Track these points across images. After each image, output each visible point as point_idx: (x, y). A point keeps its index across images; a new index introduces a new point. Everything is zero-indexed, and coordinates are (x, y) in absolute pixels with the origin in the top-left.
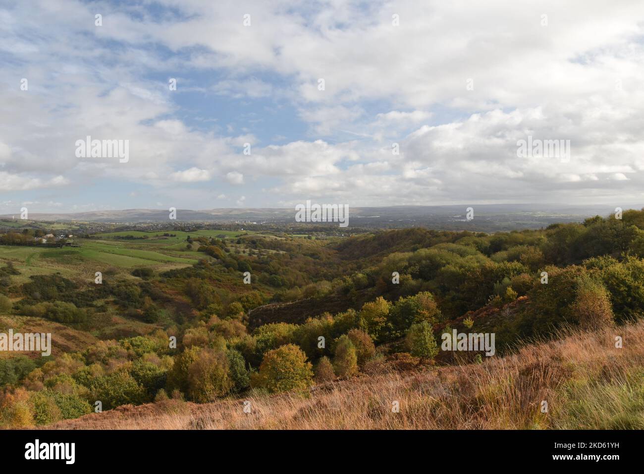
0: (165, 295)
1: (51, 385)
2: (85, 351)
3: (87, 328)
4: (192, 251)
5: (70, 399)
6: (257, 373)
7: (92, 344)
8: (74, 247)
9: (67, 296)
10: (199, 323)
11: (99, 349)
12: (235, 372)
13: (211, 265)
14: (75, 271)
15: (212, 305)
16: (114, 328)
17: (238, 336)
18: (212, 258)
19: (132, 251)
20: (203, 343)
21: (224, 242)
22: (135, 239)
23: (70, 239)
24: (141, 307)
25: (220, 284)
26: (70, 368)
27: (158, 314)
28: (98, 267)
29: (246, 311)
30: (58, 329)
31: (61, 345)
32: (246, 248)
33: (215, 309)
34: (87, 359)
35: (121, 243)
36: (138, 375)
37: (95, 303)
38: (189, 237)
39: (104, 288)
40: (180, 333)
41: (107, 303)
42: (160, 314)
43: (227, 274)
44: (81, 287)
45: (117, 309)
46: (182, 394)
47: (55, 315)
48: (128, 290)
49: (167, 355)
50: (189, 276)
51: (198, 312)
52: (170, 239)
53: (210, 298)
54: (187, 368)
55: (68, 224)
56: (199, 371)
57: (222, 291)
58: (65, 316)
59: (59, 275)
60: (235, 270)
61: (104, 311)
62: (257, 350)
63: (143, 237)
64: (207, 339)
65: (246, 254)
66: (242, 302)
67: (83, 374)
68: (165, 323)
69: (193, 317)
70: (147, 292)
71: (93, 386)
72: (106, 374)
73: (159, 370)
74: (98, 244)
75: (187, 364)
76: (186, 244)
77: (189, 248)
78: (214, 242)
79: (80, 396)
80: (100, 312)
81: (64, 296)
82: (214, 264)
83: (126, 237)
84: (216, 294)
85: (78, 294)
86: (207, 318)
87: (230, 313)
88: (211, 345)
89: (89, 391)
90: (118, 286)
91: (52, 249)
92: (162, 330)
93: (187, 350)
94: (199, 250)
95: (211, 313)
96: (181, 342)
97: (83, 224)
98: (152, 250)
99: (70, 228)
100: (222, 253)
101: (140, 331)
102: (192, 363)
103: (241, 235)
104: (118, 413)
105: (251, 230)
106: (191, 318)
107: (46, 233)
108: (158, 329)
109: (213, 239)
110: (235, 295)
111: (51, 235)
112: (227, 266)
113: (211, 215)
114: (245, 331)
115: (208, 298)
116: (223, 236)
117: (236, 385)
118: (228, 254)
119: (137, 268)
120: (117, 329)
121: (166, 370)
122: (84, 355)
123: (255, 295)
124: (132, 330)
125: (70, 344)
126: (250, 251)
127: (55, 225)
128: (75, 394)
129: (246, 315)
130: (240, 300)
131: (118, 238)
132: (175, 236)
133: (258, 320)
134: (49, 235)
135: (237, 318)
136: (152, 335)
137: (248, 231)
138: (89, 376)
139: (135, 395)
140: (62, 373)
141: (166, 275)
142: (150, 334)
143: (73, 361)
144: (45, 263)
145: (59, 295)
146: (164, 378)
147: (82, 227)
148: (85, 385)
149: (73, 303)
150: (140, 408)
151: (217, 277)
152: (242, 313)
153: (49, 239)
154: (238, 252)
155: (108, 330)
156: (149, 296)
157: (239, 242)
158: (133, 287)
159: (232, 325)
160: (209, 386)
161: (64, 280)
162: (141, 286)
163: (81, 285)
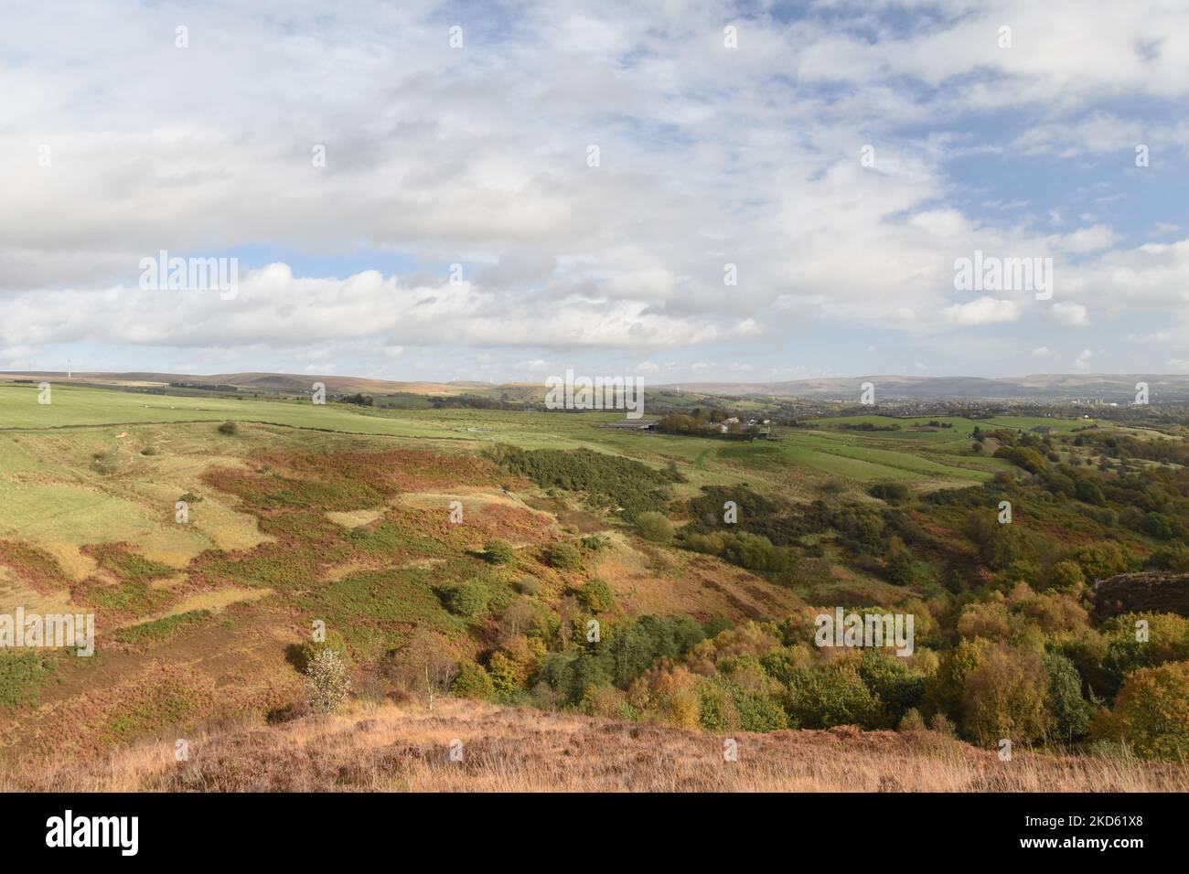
0: (928, 536)
1: (726, 669)
2: (782, 621)
3: (787, 583)
4: (982, 456)
5: (755, 699)
6: (1106, 710)
7: (795, 611)
8: (772, 440)
9: (758, 524)
10: (991, 594)
11: (806, 620)
12: (1059, 701)
13: (1018, 483)
14: (772, 483)
15: (1018, 563)
16: (834, 586)
17: (1070, 629)
18: (1022, 470)
19: (870, 451)
20: (997, 634)
21: (1046, 441)
22: (877, 430)
23: (766, 426)
24: (883, 555)
25: (1036, 524)
26: (757, 646)
27: (914, 570)
28: (810, 477)
29: (1090, 581)
30: (741, 578)
31: (744, 606)
32: (1095, 455)
33: (1024, 571)
34: (786, 636)
35: (851, 437)
36: (870, 676)
37: (803, 539)
38: (977, 429)
39: (820, 515)
40: (953, 609)
41: (824, 541)
42: (917, 570)
43: (1051, 503)
44: (782, 511)
45: (841, 555)
46: (953, 726)
47: (737, 554)
48: (860, 522)
49: (927, 647)
50: (976, 504)
51: (991, 575)
52: (941, 431)
53: (1015, 548)
54: (963, 677)
55: (761, 401)
56: (985, 686)
57: (1041, 536)
58: (754, 558)
59: (745, 487)
60: (1069, 497)
61: (819, 556)
62: (1109, 662)
63: (891, 427)
64: (1006, 627)
65: (1094, 467)
66: (1081, 562)
67: (777, 659)
68: (926, 588)
69: (982, 583)
70: (896, 527)
71: (792, 684)
72: (816, 666)
73: (910, 673)
74: (812, 437)
75: (964, 671)
76: (971, 442)
77: (976, 450)
78: (1026, 441)
79: (773, 697)
80: (810, 557)
81: (752, 524)
82: (1026, 483)
83: (860, 426)
84: (1028, 543)
85: (776, 522)
86: (1008, 588)
87: (1057, 582)
88: (1013, 640)
89: (786, 691)
90: (844, 513)
91: (737, 442)
92: (920, 601)
93: (965, 643)
94: (997, 455)
95: (1016, 579)
96: (955, 627)
97: (785, 402)
98: (907, 450)
99: (765, 408)
100: (1043, 461)
101: (880, 597)
102: (972, 669)
103: (1084, 428)
104: (834, 738)
105: (1107, 419)
106: (976, 583)
107: (727, 416)
108: (912, 597)
109: (1024, 434)
110: (1067, 548)
111: (736, 420)
112: (1053, 488)
113: (1023, 387)
114: (1086, 622)
115: (1012, 547)
116: (1047, 430)
117: (1060, 727)
118: (1054, 464)
119: (879, 483)
120: (838, 589)
121: (923, 675)
122: (781, 628)
123: (1111, 553)
124: (865, 594)
125: (759, 606)
126: (1102, 460)
127: (741, 403)
128: (764, 692)
129: (1089, 590)
130: (1077, 557)
131: (846, 428)
132: (950, 426)
133: (1114, 604)
134: (731, 420)
135: (1071, 593)
136: (901, 608)
137: (1099, 420)
138: (786, 665)
139: (864, 712)
140: (744, 653)
141: (932, 498)
142: (897, 605)
143: (764, 637)
144: (724, 465)
145: (746, 521)
146: (917, 690)
147: (786, 407)
148: (780, 678)
149: (768, 536)
150: (873, 736)
151: (1032, 509)
152: (1081, 584)
153: (732, 426)
154: (1078, 462)
155: (823, 590)
156: (898, 536)
157: (1078, 443)
158: (871, 516)
159: (1059, 606)
160: (1003, 719)
161: (753, 496)
162: (885, 516)
163: (781, 507)
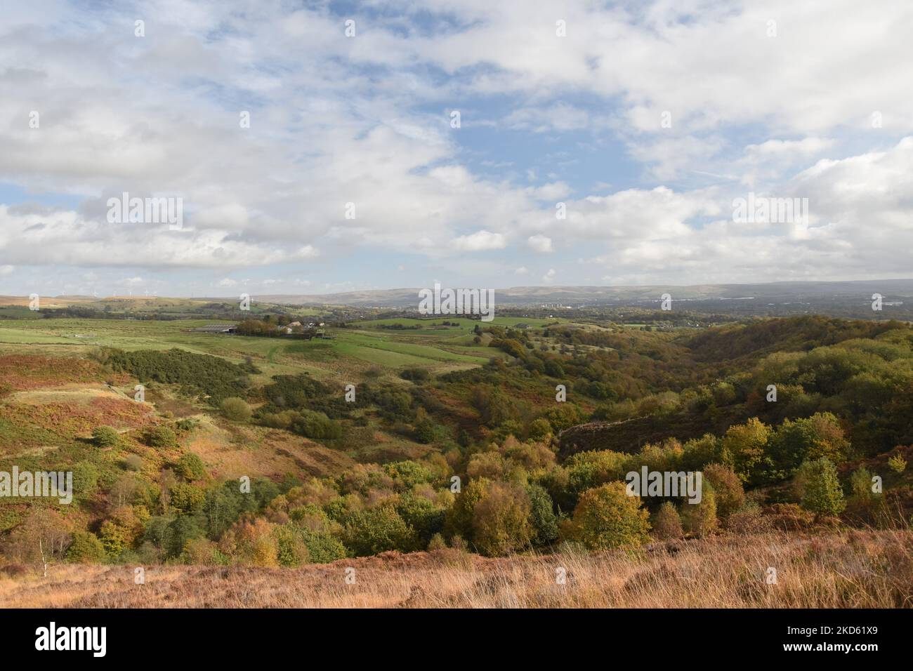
0: (445, 406)
1: (297, 517)
2: (339, 477)
3: (342, 447)
4: (481, 346)
5: (320, 537)
6: (569, 520)
7: (348, 468)
8: (326, 338)
9: (317, 402)
10: (490, 446)
11: (357, 475)
12: (538, 517)
13: (506, 364)
14: (327, 371)
15: (508, 423)
16: (377, 447)
17: (544, 466)
18: (509, 356)
19: (400, 345)
20: (495, 474)
21: (525, 334)
22: (405, 329)
23: (322, 328)
24: (412, 422)
25: (519, 393)
26: (320, 497)
27: (435, 432)
28: (355, 366)
29: (555, 433)
30: (305, 445)
31: (309, 467)
32: (557, 343)
33: (512, 428)
34: (342, 487)
35: (386, 334)
36: (406, 513)
37: (352, 413)
38: (477, 326)
39: (364, 394)
40: (464, 458)
41: (368, 414)
42: (437, 432)
43: (529, 378)
44: (335, 392)
45: (381, 423)
46: (466, 543)
47: (302, 427)
48: (395, 399)
49: (446, 487)
50: (477, 381)
51: (489, 432)
52: (452, 329)
53: (506, 411)
54: (472, 507)
55: (318, 309)
56: (488, 512)
57: (521, 403)
58: (315, 430)
59: (307, 376)
60: (541, 373)
61: (364, 425)
62: (570, 487)
63: (416, 327)
64: (500, 468)
65: (557, 352)
66: (550, 419)
67: (336, 506)
68: (444, 444)
69: (483, 438)
70: (421, 401)
71: (348, 524)
72: (366, 509)
73: (434, 508)
74: (357, 336)
75: (473, 502)
76: (473, 336)
77: (477, 342)
78: (511, 334)
79: (334, 535)
80: (358, 426)
81: (312, 403)
82: (512, 364)
83: (392, 326)
84: (514, 407)
85: (331, 402)
86: (501, 439)
87: (534, 434)
88: (506, 477)
89: (344, 530)
90: (382, 392)
91: (299, 341)
92: (440, 454)
93: (472, 483)
94: (491, 345)
95: (507, 433)
96: (466, 471)
97: (336, 309)
98: (427, 343)
99: (321, 314)
100: (523, 349)
101: (410, 453)
102: (479, 500)
103: (550, 324)
104: (380, 562)
105: (564, 317)
106: (480, 439)
107: (291, 320)
108: (433, 452)
109: (510, 330)
110: (540, 409)
111: (298, 323)
112: (530, 368)
113: (507, 296)
114: (554, 460)
115: (503, 411)
116: (524, 326)
117: (539, 536)
118: (531, 350)
119: (407, 368)
120: (380, 449)
121: (444, 508)
122: (338, 482)
123: (568, 410)
124: (400, 452)
125: (321, 467)
126: (562, 347)
127: (302, 310)
128: (327, 532)
129: (555, 438)
130: (547, 415)
131: (383, 328)
132: (458, 325)
133: (572, 446)
134: (295, 324)
135: (543, 441)
136: (426, 460)
137: (560, 318)
138: (343, 510)
139: (403, 540)
140: (310, 504)
141: (447, 378)
142: (423, 458)
143: (325, 489)
144: (290, 359)
145: (308, 402)
146: (440, 519)
147: (336, 313)
148: (339, 521)
149: (325, 412)
150: (409, 557)
151: (516, 382)
152: (550, 434)
153: (295, 328)
154: (545, 349)
155: (369, 451)
156: (423, 407)
157: (546, 335)
158: (402, 393)
159: (536, 451)
160: (501, 534)
161: (313, 382)
162: (413, 393)
163: (335, 389)
